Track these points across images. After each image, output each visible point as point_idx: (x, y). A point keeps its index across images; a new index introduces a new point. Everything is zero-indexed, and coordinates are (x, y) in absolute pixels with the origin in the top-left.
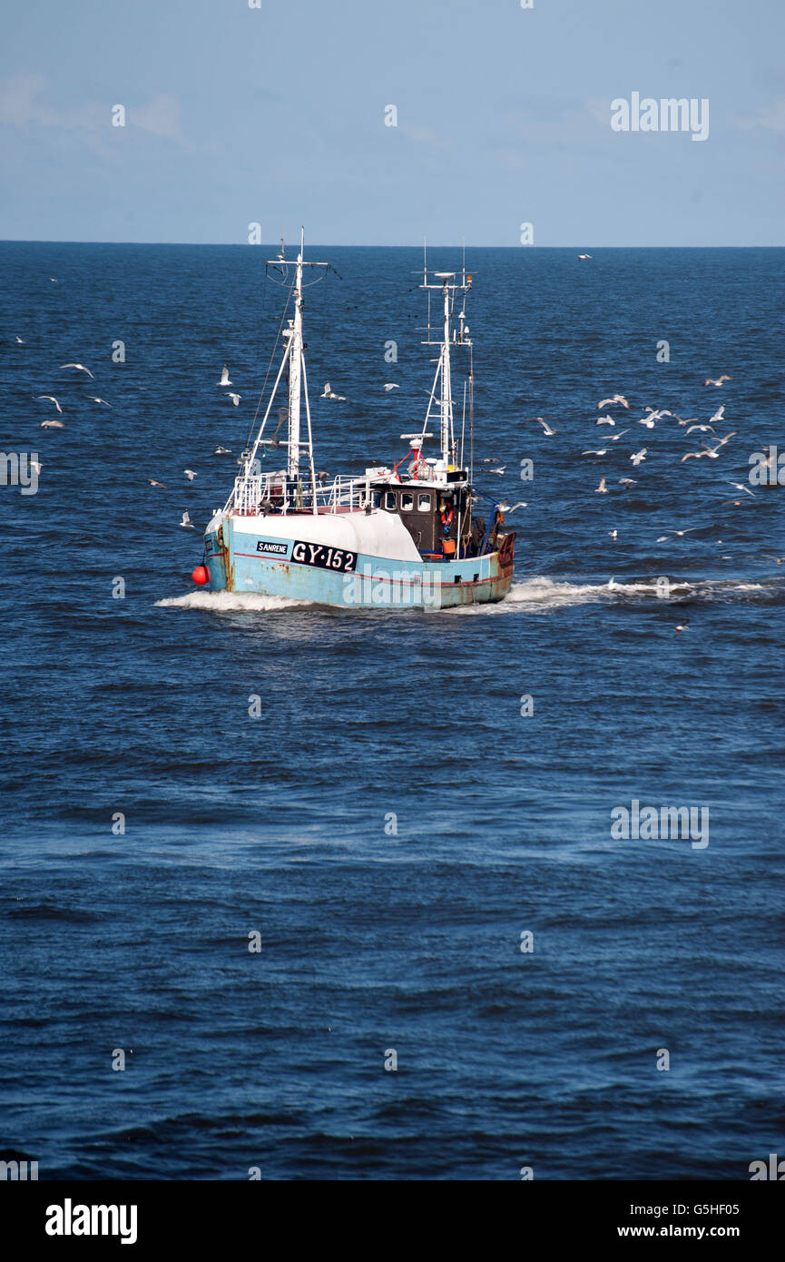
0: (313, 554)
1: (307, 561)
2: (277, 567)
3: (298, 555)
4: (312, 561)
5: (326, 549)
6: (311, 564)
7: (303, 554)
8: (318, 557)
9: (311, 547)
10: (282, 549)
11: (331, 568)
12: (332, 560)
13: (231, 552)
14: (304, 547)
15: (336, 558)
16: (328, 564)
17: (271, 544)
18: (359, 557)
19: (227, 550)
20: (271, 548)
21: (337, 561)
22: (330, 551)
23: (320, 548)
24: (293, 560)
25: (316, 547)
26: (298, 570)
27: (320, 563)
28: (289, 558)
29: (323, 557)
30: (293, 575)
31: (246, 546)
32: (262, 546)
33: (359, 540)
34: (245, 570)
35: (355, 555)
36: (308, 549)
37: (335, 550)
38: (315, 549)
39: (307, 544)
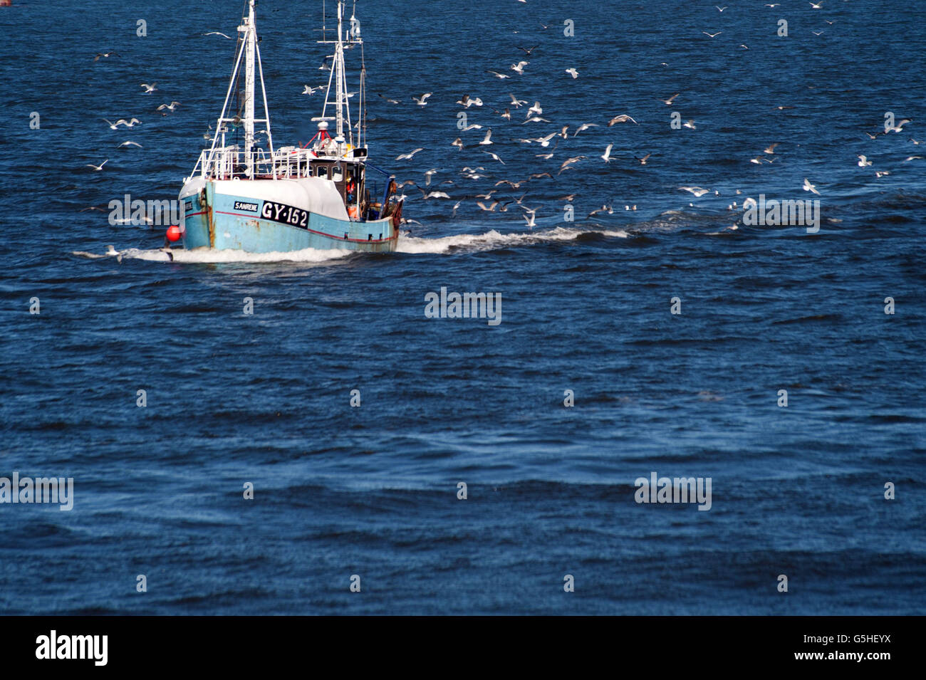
0: (278, 212)
1: (273, 218)
2: (250, 223)
3: (266, 213)
4: (277, 217)
5: (287, 207)
6: (276, 221)
7: (270, 212)
8: (281, 214)
9: (276, 206)
10: (254, 208)
11: (291, 223)
12: (292, 217)
13: (214, 210)
14: (271, 206)
15: (294, 215)
16: (289, 220)
17: (245, 203)
18: (311, 215)
19: (210, 208)
20: (245, 207)
21: (295, 218)
22: (290, 210)
23: (283, 207)
24: (262, 217)
25: (280, 206)
26: (266, 225)
27: (283, 220)
28: (260, 216)
29: (285, 214)
30: (262, 229)
31: (225, 205)
32: (238, 204)
33: (310, 200)
34: (224, 226)
35: (308, 213)
36: (274, 208)
37: (294, 209)
38: (280, 208)
39: (273, 203)
